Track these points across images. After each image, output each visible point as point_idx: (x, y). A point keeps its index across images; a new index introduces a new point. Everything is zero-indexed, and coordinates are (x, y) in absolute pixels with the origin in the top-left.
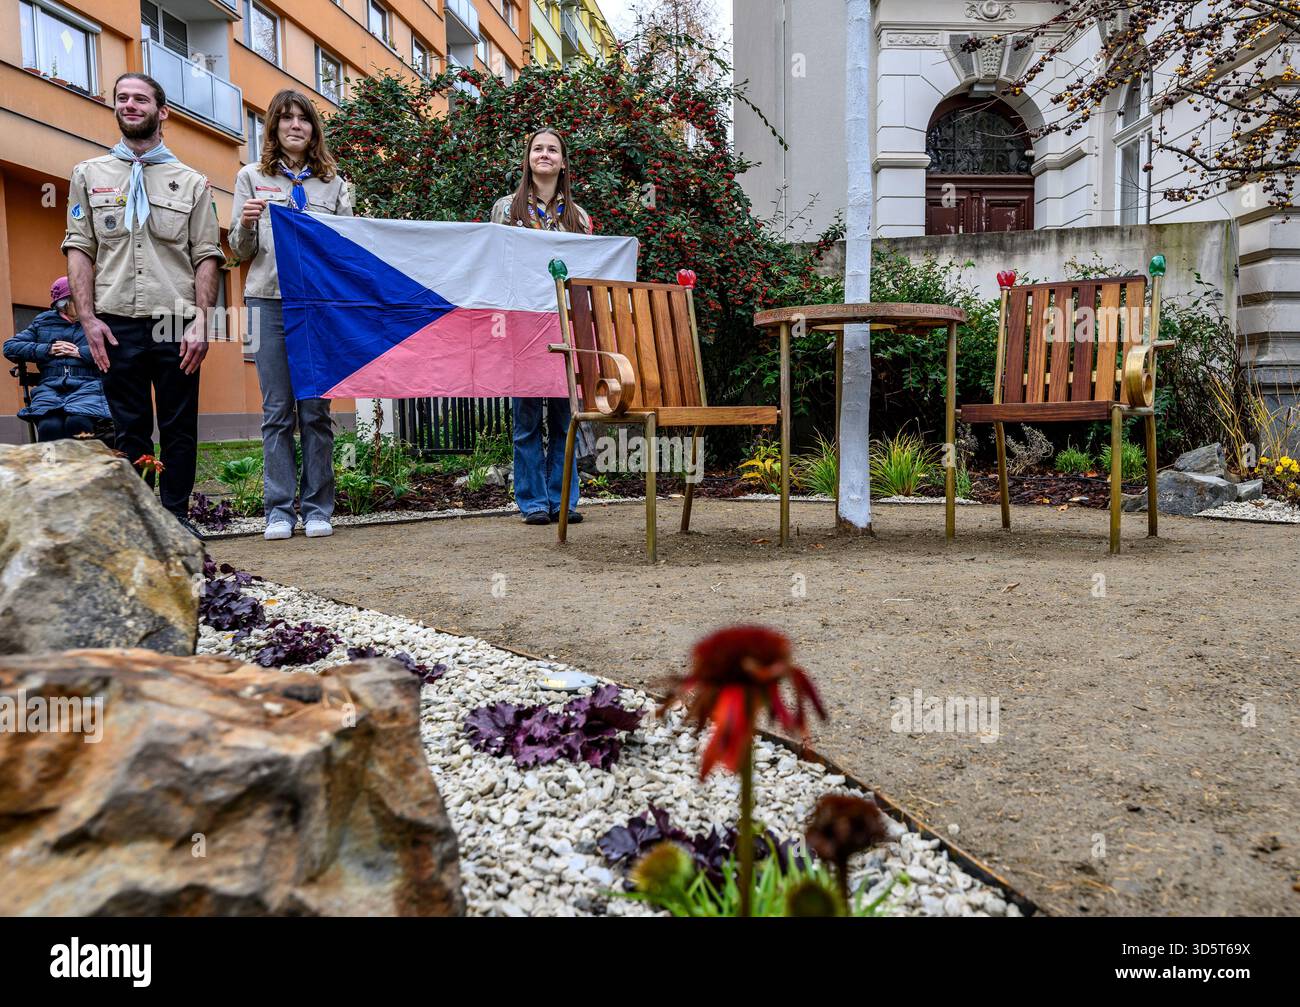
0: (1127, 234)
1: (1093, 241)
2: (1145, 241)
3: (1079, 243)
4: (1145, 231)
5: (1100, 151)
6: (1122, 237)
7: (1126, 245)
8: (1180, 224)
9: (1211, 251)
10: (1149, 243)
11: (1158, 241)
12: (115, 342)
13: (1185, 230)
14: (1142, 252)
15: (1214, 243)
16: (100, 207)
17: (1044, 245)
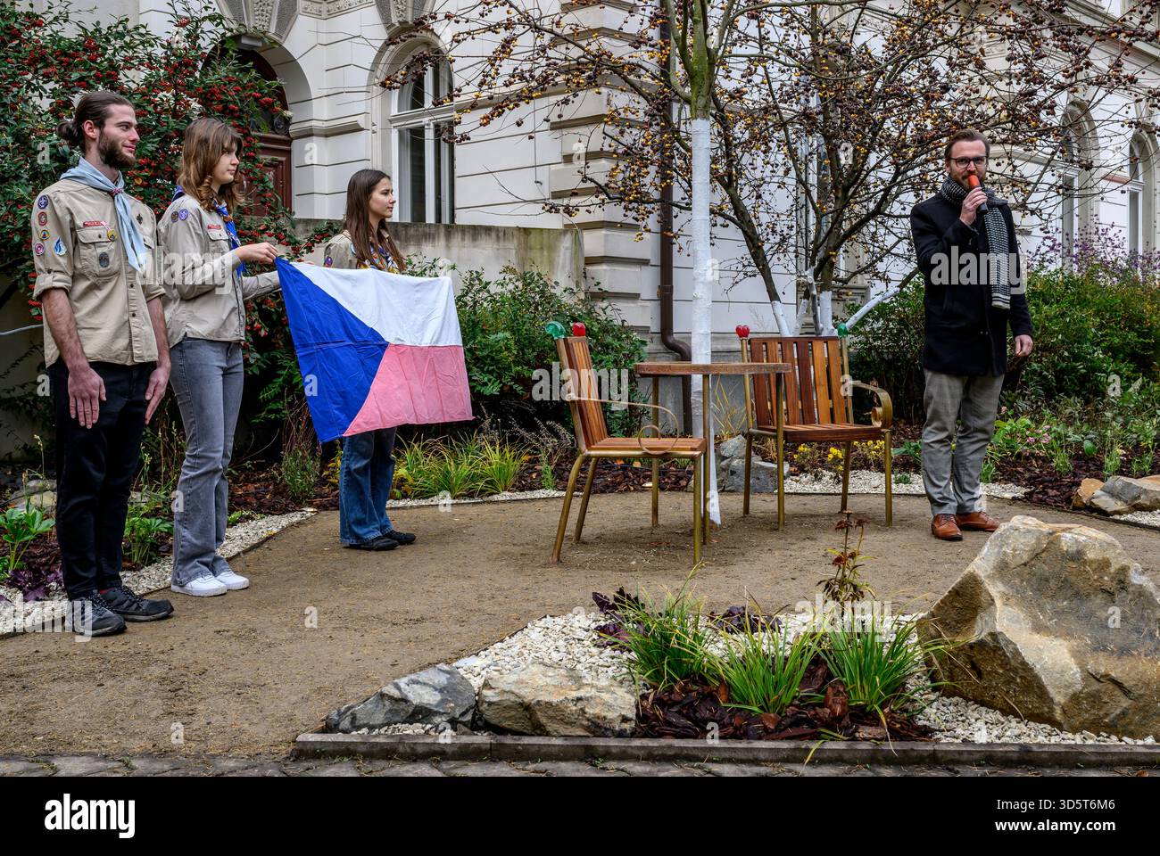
0: (501, 234)
1: (474, 239)
2: (515, 242)
3: (463, 239)
4: (515, 232)
5: (378, 128)
6: (498, 237)
7: (501, 244)
8: (541, 230)
9: (565, 254)
10: (519, 244)
11: (526, 243)
12: (105, 399)
13: (546, 235)
14: (514, 251)
15: (567, 249)
16: (94, 243)
17: (434, 238)
